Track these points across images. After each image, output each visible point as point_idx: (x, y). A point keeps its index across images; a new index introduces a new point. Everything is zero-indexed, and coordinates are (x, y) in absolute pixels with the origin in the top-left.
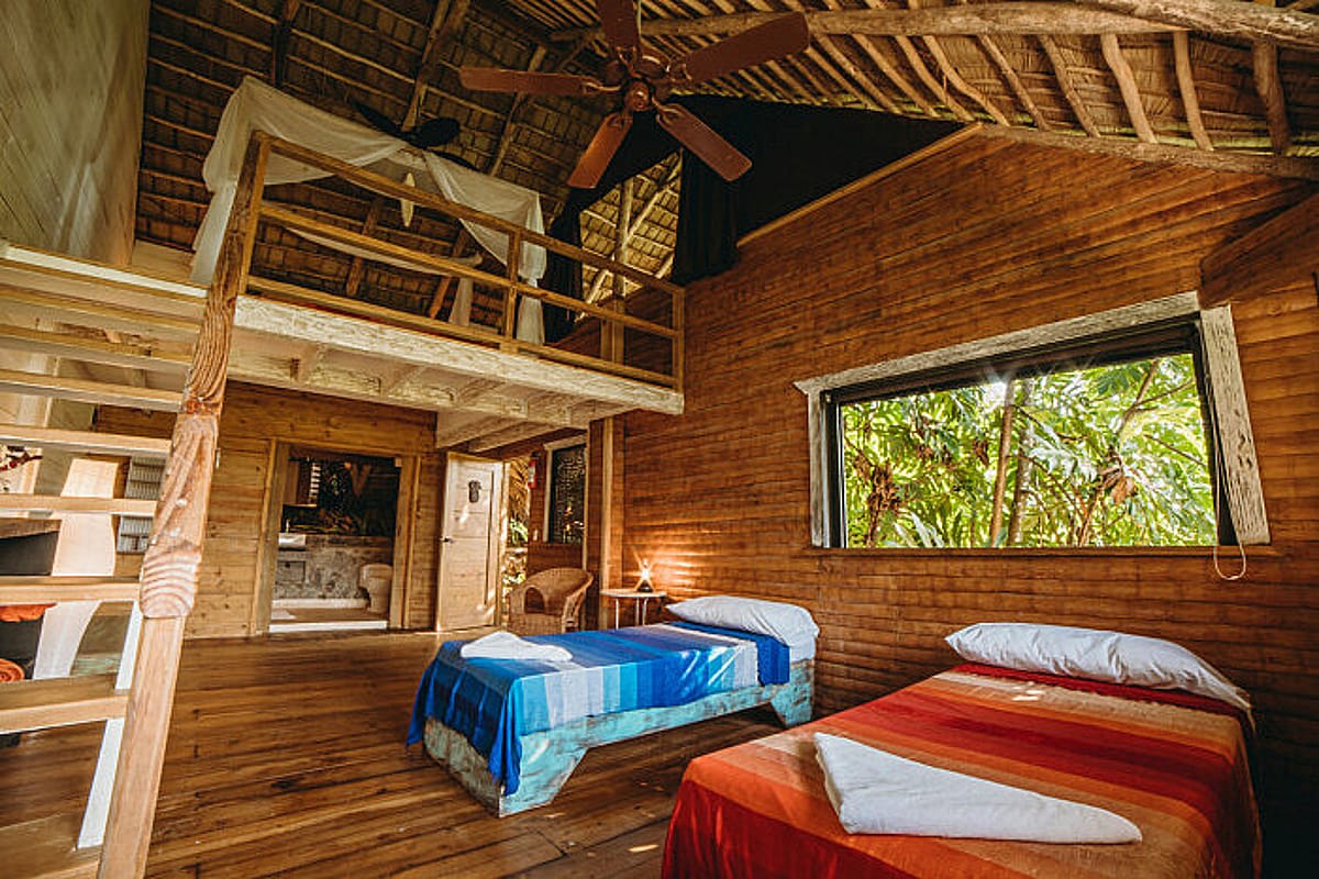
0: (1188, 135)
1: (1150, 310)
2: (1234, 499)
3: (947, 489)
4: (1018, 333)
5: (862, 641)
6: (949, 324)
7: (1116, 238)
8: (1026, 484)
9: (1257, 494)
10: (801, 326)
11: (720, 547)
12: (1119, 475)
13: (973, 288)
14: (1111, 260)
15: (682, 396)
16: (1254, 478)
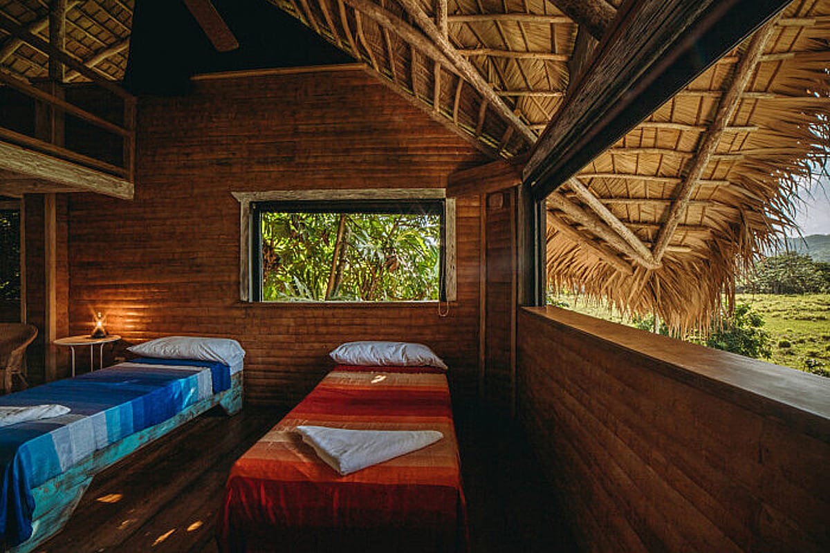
0: (452, 116)
1: (428, 193)
2: (447, 282)
3: (303, 258)
4: (370, 190)
5: (274, 356)
6: (335, 176)
7: (419, 153)
8: (345, 256)
9: (454, 281)
10: (238, 155)
11: (167, 301)
12: (393, 259)
13: (349, 159)
14: (416, 163)
15: (132, 185)
16: (454, 274)
